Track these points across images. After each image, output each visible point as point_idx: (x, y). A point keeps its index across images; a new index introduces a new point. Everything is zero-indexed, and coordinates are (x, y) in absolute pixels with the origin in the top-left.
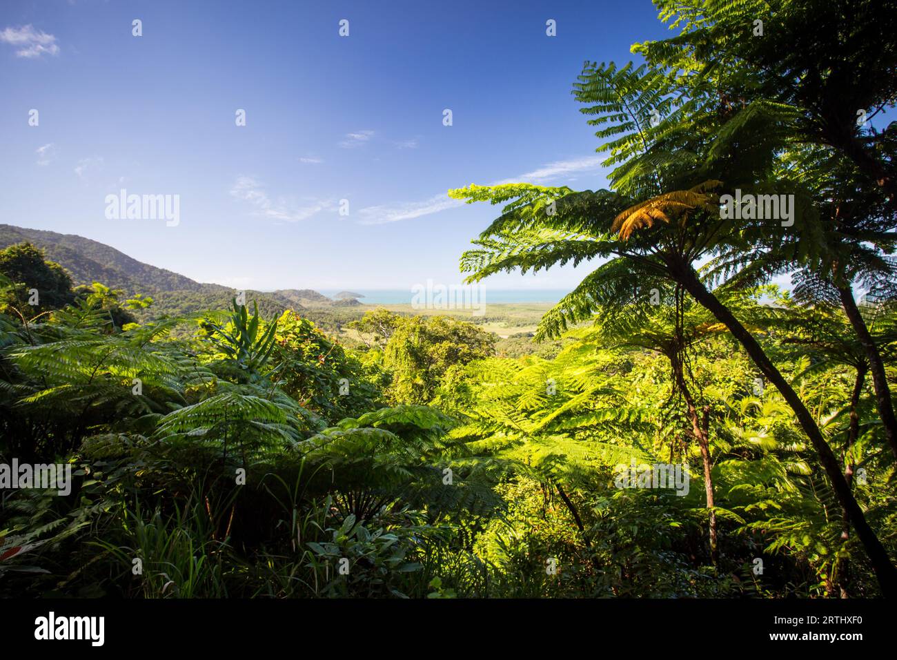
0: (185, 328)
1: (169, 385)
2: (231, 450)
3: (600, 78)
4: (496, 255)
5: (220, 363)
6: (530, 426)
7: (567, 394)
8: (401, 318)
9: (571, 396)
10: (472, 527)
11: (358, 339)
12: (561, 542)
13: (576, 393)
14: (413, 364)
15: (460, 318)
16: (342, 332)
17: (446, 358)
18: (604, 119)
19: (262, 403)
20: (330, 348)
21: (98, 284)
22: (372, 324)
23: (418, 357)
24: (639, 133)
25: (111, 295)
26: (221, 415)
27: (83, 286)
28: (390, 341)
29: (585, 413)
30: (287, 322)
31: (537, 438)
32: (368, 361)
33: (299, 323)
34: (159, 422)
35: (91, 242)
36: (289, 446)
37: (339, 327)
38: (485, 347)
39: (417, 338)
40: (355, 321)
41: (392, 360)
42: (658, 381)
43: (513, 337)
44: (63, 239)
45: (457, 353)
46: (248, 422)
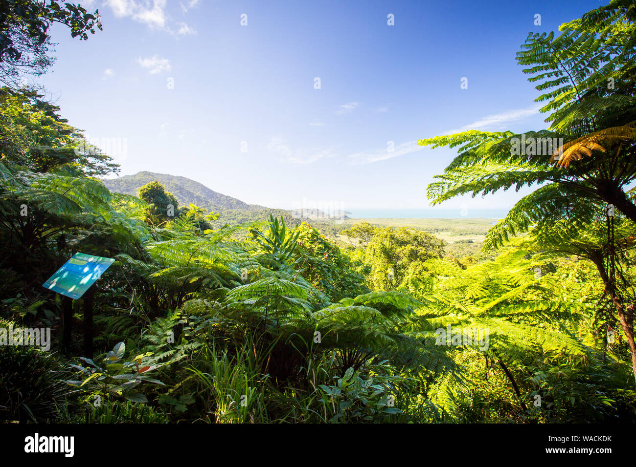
0: (239, 232)
1: (233, 269)
2: (270, 315)
3: (540, 45)
4: (453, 184)
5: (262, 256)
6: (475, 310)
7: (505, 287)
8: (377, 228)
9: (509, 289)
10: (427, 379)
11: (348, 242)
12: (499, 400)
13: (512, 287)
14: (386, 260)
15: (418, 229)
16: (337, 237)
17: (409, 257)
18: (542, 76)
19: (292, 285)
20: (331, 248)
21: (193, 205)
22: (358, 232)
23: (390, 256)
24: (573, 85)
25: (199, 212)
26: (265, 291)
27: (184, 206)
28: (370, 244)
29: (519, 302)
30: (305, 231)
31: (481, 319)
32: (355, 257)
33: (311, 231)
34: (227, 294)
35: (189, 180)
36: (308, 315)
37: (335, 234)
38: (438, 250)
39: (388, 242)
40: (346, 230)
41: (371, 257)
42: (580, 280)
43: (457, 243)
44: (174, 179)
45: (417, 253)
46: (282, 297)
